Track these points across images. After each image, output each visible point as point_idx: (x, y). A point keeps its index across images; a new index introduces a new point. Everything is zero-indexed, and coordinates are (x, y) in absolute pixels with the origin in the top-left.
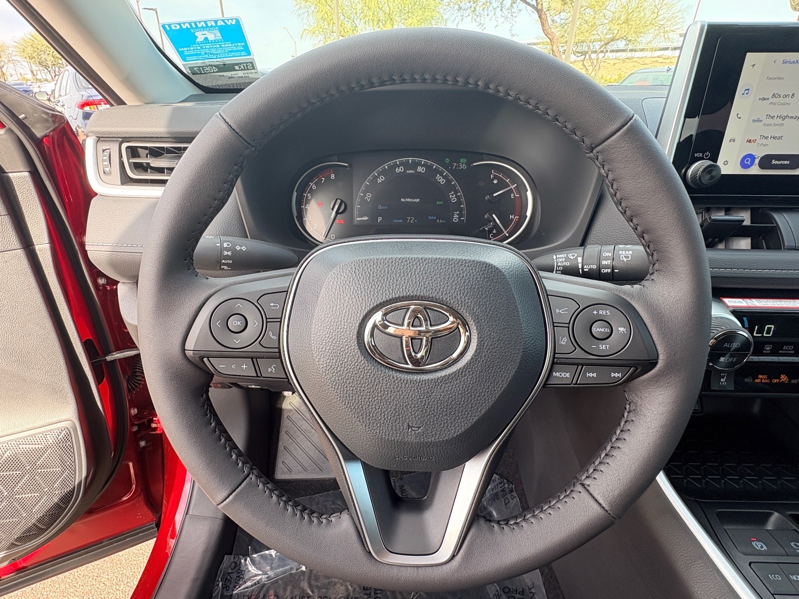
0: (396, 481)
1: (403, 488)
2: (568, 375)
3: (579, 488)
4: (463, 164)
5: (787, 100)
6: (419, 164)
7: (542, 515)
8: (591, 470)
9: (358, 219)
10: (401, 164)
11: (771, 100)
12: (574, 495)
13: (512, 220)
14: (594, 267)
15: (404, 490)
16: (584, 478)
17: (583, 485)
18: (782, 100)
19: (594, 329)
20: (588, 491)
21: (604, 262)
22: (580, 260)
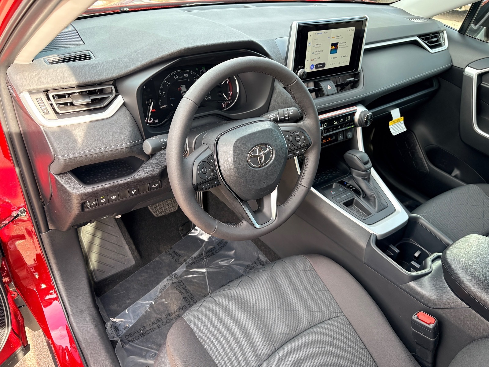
0: (169, 250)
1: (175, 252)
2: (292, 154)
3: (299, 185)
4: (204, 69)
5: (320, 45)
6: (184, 73)
7: (293, 197)
8: (301, 179)
9: (162, 107)
10: (176, 74)
11: (316, 46)
12: (299, 188)
13: (230, 94)
14: (283, 118)
15: (176, 253)
16: (300, 182)
17: (300, 184)
18: (318, 46)
19: (296, 139)
20: (302, 185)
21: (286, 116)
22: (278, 116)
